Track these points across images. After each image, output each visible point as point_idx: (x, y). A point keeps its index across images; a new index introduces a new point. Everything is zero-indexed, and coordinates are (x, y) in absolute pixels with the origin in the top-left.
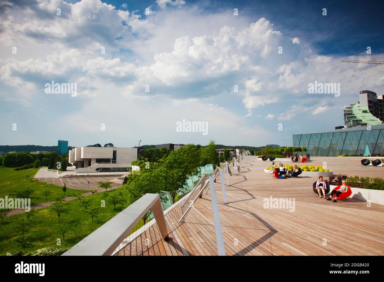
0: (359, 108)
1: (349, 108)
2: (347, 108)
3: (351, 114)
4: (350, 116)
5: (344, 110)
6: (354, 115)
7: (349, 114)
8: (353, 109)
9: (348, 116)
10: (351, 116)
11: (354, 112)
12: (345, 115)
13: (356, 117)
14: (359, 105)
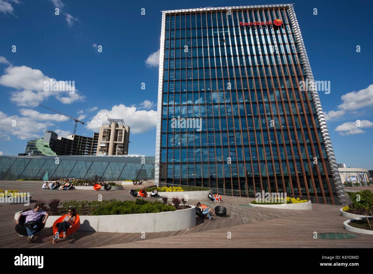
0: (42, 143)
1: (33, 141)
2: (31, 141)
3: (34, 146)
4: (32, 147)
5: (28, 142)
6: (36, 147)
7: (31, 146)
8: (37, 143)
9: (31, 147)
10: (34, 147)
11: (37, 145)
12: (28, 146)
13: (37, 149)
14: (42, 140)
